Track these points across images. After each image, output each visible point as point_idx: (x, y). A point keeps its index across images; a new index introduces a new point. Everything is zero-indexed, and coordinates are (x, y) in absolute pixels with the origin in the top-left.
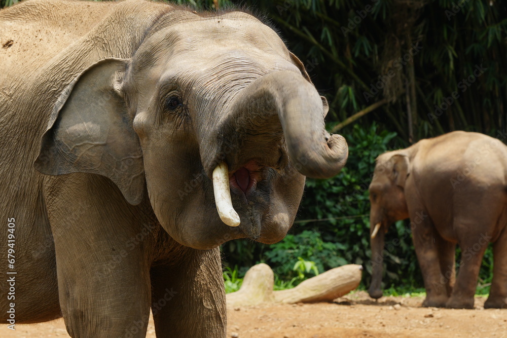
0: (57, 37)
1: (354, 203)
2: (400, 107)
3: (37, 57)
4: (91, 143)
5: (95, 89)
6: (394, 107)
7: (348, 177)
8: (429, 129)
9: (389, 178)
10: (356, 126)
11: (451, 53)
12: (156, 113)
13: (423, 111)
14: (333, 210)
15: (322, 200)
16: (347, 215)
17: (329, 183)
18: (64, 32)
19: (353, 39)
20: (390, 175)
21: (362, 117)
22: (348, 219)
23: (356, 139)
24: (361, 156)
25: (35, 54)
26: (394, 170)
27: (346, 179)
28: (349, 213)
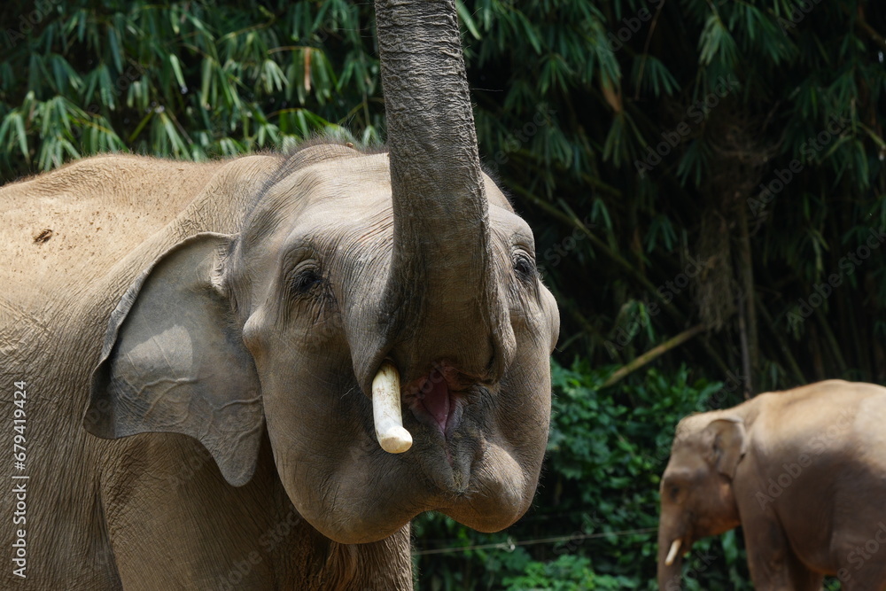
0: (126, 223)
1: (650, 505)
2: (727, 338)
3: (91, 259)
4: (172, 380)
5: (179, 288)
6: (718, 337)
7: (639, 460)
8: (779, 376)
9: (706, 460)
10: (652, 372)
11: (818, 242)
12: (279, 304)
13: (769, 345)
14: (613, 518)
15: (593, 501)
16: (637, 527)
17: (605, 471)
18: (138, 214)
19: (645, 220)
20: (706, 455)
21: (663, 356)
22: (639, 533)
23: (651, 394)
24: (661, 424)
25: (87, 253)
26: (715, 447)
27: (634, 464)
28: (640, 523)
